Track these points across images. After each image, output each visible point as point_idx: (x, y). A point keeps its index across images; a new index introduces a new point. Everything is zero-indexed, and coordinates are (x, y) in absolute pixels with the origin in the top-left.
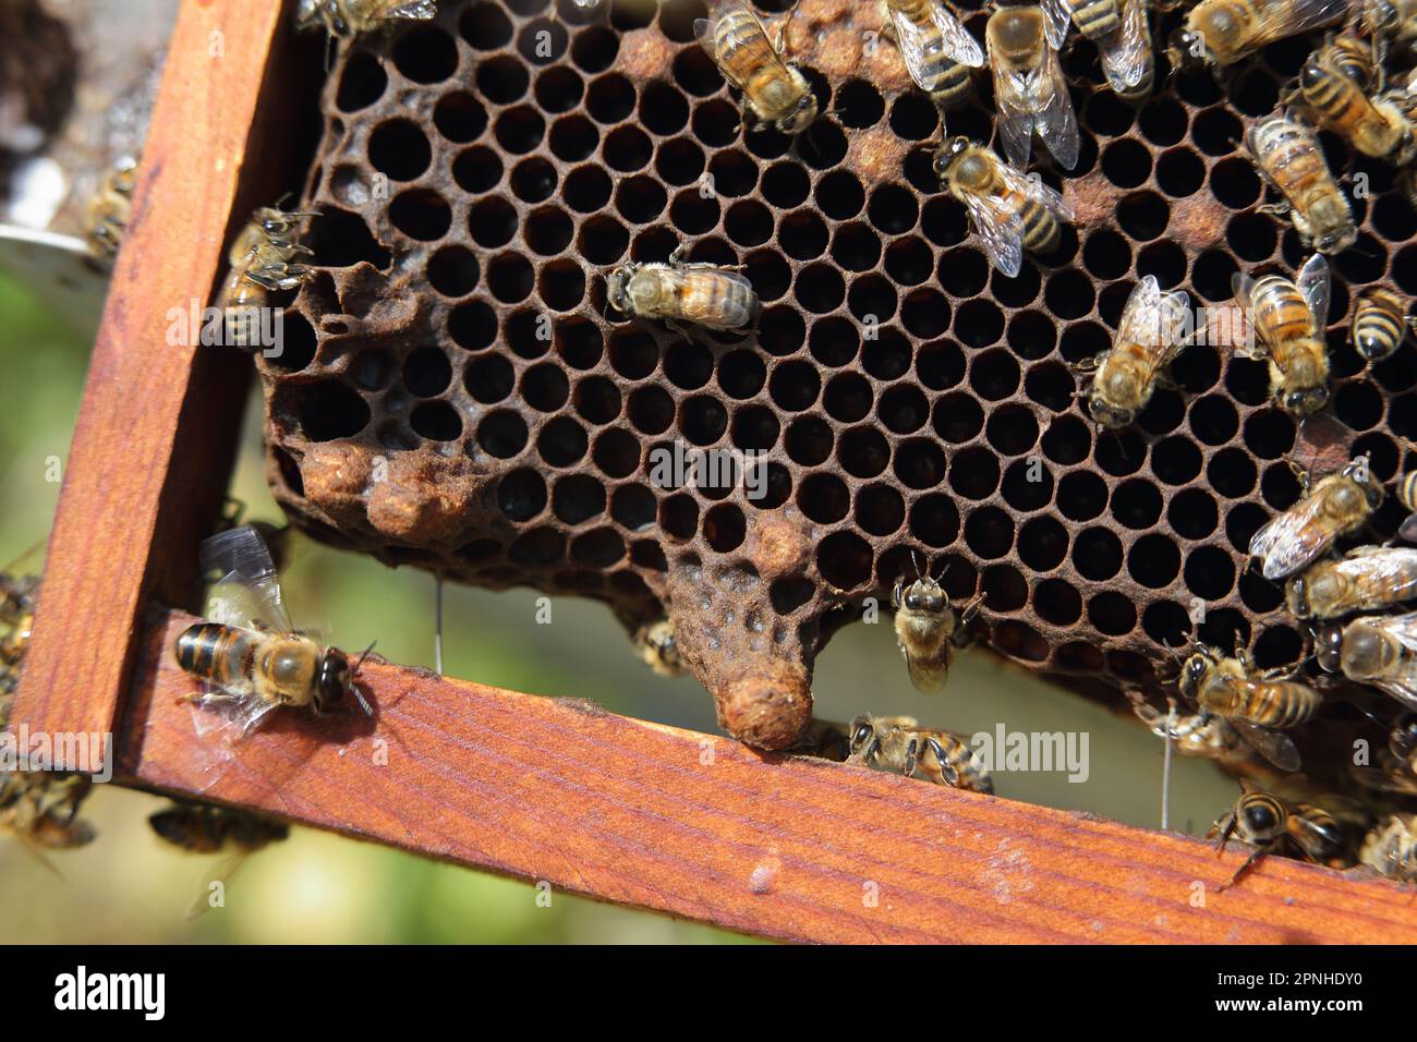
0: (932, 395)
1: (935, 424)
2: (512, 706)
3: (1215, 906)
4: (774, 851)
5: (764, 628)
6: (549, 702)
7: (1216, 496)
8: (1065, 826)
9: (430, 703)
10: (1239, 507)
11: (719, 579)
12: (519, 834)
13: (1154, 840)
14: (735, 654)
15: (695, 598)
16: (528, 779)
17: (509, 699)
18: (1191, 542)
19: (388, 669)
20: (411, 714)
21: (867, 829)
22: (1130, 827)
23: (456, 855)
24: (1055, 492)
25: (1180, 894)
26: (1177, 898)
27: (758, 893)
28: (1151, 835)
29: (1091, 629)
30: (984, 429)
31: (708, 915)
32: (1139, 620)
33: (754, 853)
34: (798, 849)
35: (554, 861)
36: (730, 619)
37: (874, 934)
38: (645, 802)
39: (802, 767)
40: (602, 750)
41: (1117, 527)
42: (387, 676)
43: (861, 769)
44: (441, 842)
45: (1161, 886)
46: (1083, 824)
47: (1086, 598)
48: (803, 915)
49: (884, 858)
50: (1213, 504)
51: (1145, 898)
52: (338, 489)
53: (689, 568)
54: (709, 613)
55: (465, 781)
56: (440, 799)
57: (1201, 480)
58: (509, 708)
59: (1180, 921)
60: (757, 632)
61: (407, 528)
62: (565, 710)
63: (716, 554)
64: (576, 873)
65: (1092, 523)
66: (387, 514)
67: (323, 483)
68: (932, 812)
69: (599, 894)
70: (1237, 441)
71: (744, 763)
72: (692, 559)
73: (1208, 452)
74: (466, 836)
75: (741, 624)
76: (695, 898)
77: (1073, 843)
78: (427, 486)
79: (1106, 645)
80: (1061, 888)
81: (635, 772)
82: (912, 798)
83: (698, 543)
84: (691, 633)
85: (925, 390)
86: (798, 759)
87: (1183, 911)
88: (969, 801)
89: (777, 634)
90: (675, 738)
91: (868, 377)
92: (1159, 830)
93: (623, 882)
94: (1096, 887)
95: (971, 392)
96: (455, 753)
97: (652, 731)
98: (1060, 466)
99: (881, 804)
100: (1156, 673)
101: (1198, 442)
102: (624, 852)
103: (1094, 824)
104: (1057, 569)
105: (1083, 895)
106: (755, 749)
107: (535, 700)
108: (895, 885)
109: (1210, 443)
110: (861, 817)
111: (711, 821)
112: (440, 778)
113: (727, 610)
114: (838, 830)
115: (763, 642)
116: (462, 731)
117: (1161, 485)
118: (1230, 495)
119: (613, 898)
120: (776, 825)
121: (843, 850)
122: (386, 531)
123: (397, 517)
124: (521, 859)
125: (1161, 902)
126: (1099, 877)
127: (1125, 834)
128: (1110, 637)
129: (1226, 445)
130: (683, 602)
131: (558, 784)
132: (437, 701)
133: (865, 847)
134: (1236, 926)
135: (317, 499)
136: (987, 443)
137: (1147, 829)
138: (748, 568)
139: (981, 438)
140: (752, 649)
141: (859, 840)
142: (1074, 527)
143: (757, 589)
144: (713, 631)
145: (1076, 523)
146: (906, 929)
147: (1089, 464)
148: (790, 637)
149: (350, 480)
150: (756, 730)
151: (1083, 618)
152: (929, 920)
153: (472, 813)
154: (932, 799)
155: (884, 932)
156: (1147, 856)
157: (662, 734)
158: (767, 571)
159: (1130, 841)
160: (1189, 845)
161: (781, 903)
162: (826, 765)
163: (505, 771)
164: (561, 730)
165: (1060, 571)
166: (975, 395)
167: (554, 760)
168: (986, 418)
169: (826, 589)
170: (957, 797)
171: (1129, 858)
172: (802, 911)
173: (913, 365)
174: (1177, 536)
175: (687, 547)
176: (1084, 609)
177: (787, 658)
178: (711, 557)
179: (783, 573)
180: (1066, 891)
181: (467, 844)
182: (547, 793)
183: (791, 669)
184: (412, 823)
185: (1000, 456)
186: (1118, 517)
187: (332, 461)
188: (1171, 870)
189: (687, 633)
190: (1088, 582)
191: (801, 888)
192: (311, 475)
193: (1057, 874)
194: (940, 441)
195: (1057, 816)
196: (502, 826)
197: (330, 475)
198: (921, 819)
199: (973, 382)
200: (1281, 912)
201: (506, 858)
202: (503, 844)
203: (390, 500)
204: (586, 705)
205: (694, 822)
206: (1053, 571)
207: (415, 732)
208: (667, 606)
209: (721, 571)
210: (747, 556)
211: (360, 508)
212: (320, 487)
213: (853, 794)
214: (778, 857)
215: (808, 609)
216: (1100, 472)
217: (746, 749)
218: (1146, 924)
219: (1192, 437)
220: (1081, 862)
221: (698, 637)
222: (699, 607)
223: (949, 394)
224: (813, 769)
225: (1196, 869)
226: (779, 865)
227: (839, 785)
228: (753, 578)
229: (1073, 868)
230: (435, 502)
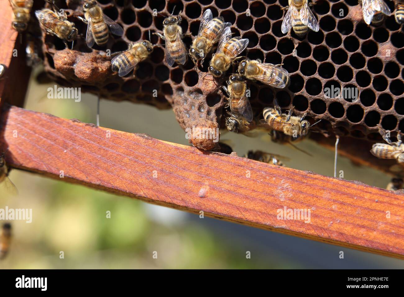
0: (260, 35)
1: (260, 44)
2: (121, 136)
3: (352, 202)
4: (207, 183)
5: (204, 111)
6: (133, 135)
7: (353, 68)
8: (303, 176)
9: (94, 135)
10: (360, 72)
11: (190, 95)
12: (123, 178)
13: (332, 180)
14: (195, 119)
15: (182, 101)
16: (126, 160)
17: (120, 134)
18: (344, 83)
19: (81, 124)
20: (88, 139)
21: (238, 176)
22: (324, 176)
23: (102, 185)
24: (300, 66)
25: (341, 198)
26: (340, 199)
27: (201, 197)
28: (331, 179)
29: (311, 112)
30: (276, 46)
31: (185, 205)
32: (327, 109)
33: (200, 184)
34: (215, 183)
35: (134, 187)
36: (193, 108)
37: (240, 211)
38: (164, 167)
39: (216, 156)
40: (150, 151)
41: (320, 78)
42: (80, 126)
43: (236, 157)
44: (97, 181)
45: (335, 196)
46: (309, 175)
47: (310, 101)
48: (216, 205)
49: (243, 186)
50: (351, 71)
51: (329, 199)
52: (65, 64)
53: (180, 92)
54: (186, 106)
55: (105, 160)
56: (97, 166)
57: (348, 63)
58: (120, 137)
59: (340, 207)
60: (202, 112)
61: (87, 77)
62: (138, 137)
63: (189, 87)
64: (142, 191)
65: (312, 76)
66: (81, 72)
67: (60, 62)
68: (259, 171)
69: (149, 197)
70: (359, 51)
71: (197, 155)
72: (181, 89)
73: (350, 54)
74: (106, 179)
75: (197, 109)
76: (181, 199)
77: (306, 181)
78: (94, 63)
79: (316, 117)
80: (301, 196)
81: (161, 157)
82: (252, 166)
83: (183, 84)
84: (180, 113)
85: (257, 33)
86: (215, 153)
87: (342, 204)
88: (271, 167)
89: (209, 113)
90: (174, 146)
91: (239, 29)
92: (334, 178)
93: (157, 194)
94: (313, 196)
95: (272, 34)
96: (102, 151)
97: (167, 144)
98: (301, 58)
99: (242, 168)
100: (333, 127)
101: (346, 51)
102: (157, 184)
103: (312, 175)
104: (300, 92)
105: (309, 198)
106: (200, 150)
107: (128, 134)
108: (247, 195)
109: (350, 51)
110: (236, 172)
111: (186, 174)
112: (97, 160)
113: (192, 105)
114: (228, 177)
115: (204, 115)
116: (105, 144)
117: (334, 64)
118: (357, 68)
119: (154, 199)
120: (207, 175)
121: (230, 183)
122: (81, 78)
123: (84, 73)
124: (123, 186)
125: (335, 201)
126: (314, 192)
127: (322, 178)
128: (318, 115)
129: (356, 52)
130: (178, 103)
131: (135, 161)
132: (97, 134)
133: (237, 182)
134: (359, 208)
135: (59, 68)
136: (278, 51)
137: (330, 177)
138: (199, 91)
139: (275, 49)
140: (200, 117)
141: (235, 180)
142: (306, 78)
143: (202, 98)
144: (188, 112)
145: (306, 76)
146: (250, 210)
147: (311, 57)
148: (213, 114)
149: (69, 61)
150: (201, 143)
151: (309, 108)
152: (258, 206)
153: (108, 171)
154: (259, 167)
155: (243, 210)
156: (330, 186)
157: (170, 145)
158: (205, 92)
159: (325, 181)
160: (343, 182)
161: (209, 200)
162: (224, 155)
163: (119, 157)
164: (137, 144)
165: (302, 92)
166: (274, 35)
167: (134, 154)
168: (277, 42)
169: (225, 98)
170: (267, 166)
171: (324, 186)
172: (216, 203)
173: (253, 26)
174: (340, 81)
175: (179, 85)
176: (309, 105)
177: (212, 120)
178: (187, 88)
179: (211, 92)
180: (303, 197)
181: (106, 181)
182: (132, 164)
183: (213, 124)
184: (88, 175)
185: (282, 55)
186: (320, 75)
187: (63, 55)
188: (338, 190)
189: (179, 113)
190: (310, 96)
191: (215, 196)
192: (56, 60)
193: (300, 191)
194: (262, 50)
195: (300, 172)
196: (117, 175)
197: (63, 60)
198: (255, 173)
199: (273, 31)
200: (374, 204)
201: (119, 186)
202: (118, 181)
203: (82, 68)
204: (145, 136)
205: (180, 174)
206: (299, 92)
207: (89, 145)
208: (173, 105)
209: (190, 93)
210: (199, 87)
211: (72, 70)
212: (59, 64)
213: (232, 165)
214: (208, 185)
215: (219, 105)
216: (315, 60)
217: (198, 150)
218: (330, 208)
219: (345, 49)
220: (308, 187)
221: (183, 114)
222: (183, 104)
223: (265, 35)
224: (219, 157)
225: (346, 190)
226: (208, 188)
227: (228, 162)
228: (200, 95)
229: (305, 189)
230: (97, 68)
